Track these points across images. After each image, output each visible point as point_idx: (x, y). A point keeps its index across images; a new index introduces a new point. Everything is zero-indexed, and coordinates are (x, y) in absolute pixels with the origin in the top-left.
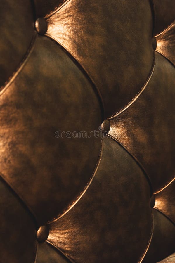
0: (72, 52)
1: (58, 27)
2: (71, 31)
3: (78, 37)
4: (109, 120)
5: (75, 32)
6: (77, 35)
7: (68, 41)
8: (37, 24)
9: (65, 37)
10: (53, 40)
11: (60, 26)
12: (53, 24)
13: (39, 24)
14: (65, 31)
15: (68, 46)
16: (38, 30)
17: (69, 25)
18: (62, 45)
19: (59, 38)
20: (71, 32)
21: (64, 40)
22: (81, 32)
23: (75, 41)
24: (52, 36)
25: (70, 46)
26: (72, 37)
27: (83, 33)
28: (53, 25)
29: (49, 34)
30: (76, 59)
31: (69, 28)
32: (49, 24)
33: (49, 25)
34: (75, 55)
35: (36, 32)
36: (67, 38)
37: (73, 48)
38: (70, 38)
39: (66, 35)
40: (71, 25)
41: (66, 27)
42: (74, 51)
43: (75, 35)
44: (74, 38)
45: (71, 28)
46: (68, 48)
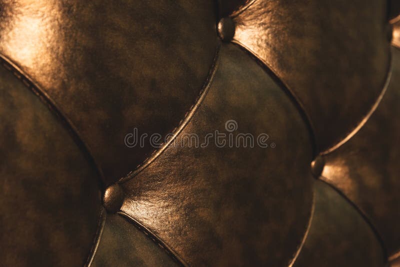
0: (271, 65)
1: (251, 28)
2: (268, 34)
3: (280, 42)
4: (323, 156)
5: (275, 35)
6: (279, 38)
7: (265, 49)
8: (220, 26)
9: (260, 42)
10: (243, 49)
11: (253, 27)
12: (244, 24)
13: (224, 27)
14: (261, 34)
15: (266, 56)
16: (222, 36)
17: (266, 26)
18: (256, 55)
19: (252, 44)
20: (270, 35)
21: (259, 48)
22: (284, 34)
23: (274, 49)
24: (242, 42)
25: (267, 57)
26: (270, 42)
27: (286, 35)
28: (243, 26)
29: (237, 39)
30: (277, 75)
31: (266, 29)
32: (237, 25)
33: (238, 27)
34: (275, 70)
35: (218, 38)
36: (264, 45)
37: (273, 60)
38: (267, 44)
39: (262, 40)
40: (268, 25)
41: (261, 28)
42: (274, 63)
43: (276, 40)
44: (274, 44)
45: (269, 29)
46: (265, 59)
